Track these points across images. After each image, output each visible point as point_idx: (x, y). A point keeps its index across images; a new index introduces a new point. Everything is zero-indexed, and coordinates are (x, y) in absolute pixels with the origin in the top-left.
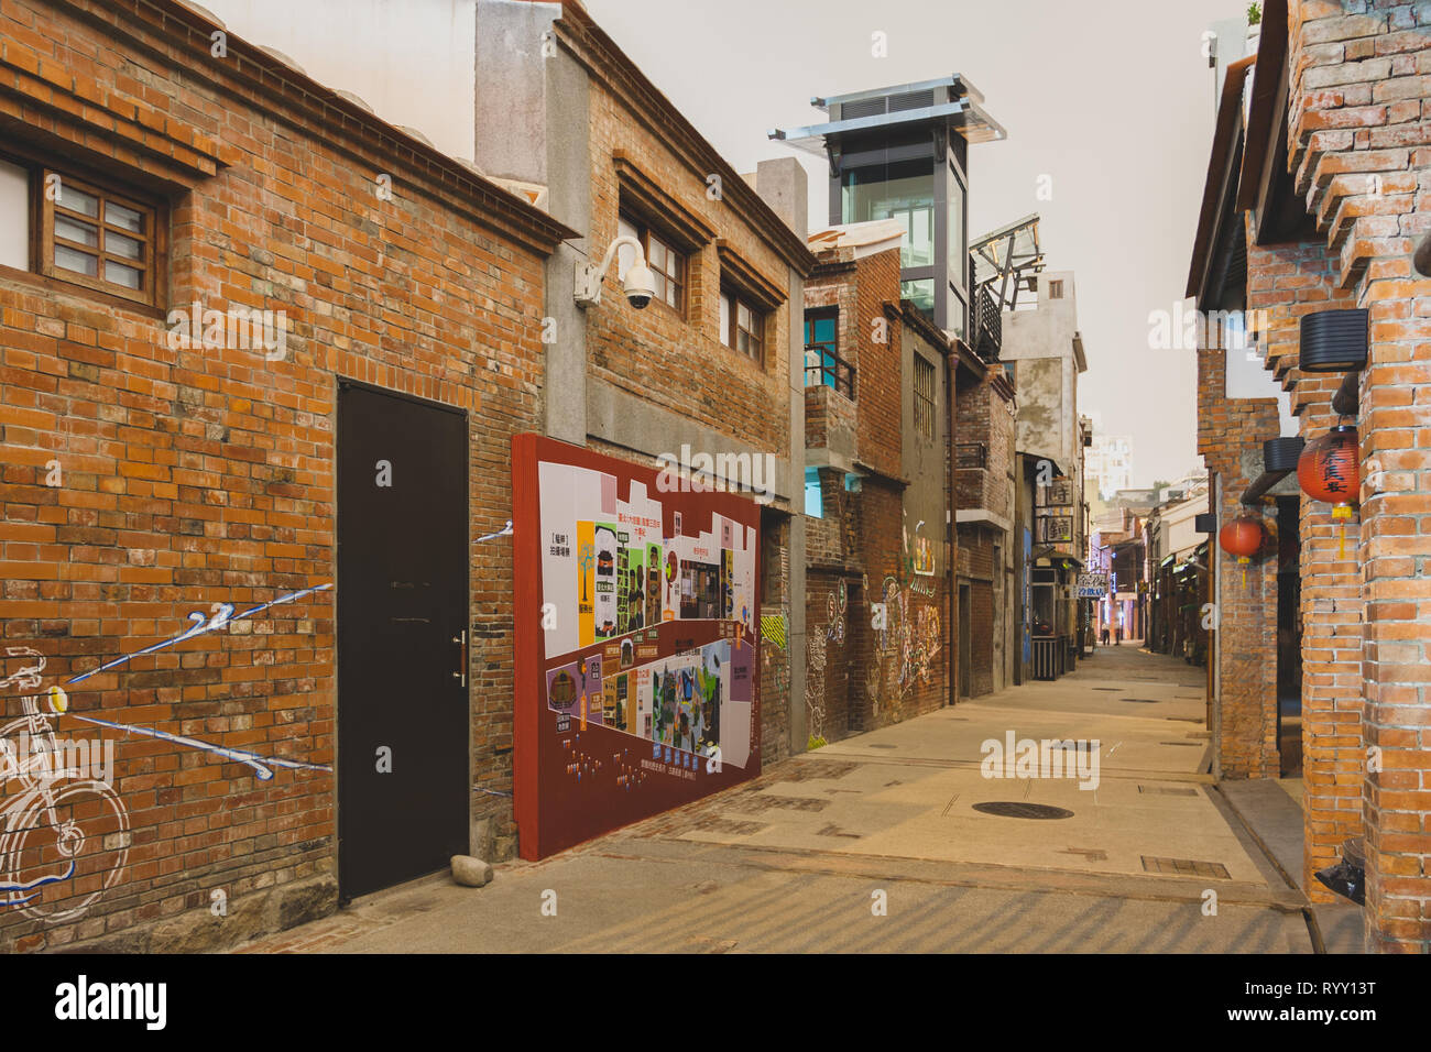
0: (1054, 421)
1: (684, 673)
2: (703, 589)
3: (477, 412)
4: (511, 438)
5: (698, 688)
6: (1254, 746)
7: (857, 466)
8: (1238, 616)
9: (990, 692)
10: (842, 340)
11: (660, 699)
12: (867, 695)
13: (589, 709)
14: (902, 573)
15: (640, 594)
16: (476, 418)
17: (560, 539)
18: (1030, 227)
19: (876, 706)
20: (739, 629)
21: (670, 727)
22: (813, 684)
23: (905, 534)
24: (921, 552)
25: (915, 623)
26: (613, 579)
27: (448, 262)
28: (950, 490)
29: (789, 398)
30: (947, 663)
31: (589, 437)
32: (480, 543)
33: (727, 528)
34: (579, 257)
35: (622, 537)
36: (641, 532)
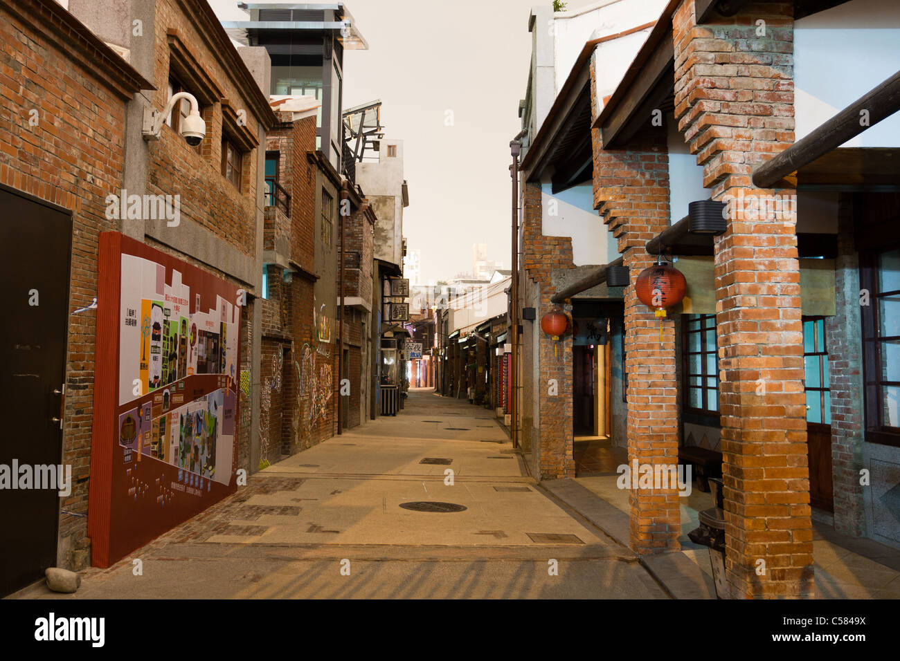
0: (390, 239)
1: (198, 414)
2: (210, 351)
3: (79, 214)
4: (99, 235)
5: (205, 426)
6: (560, 457)
7: (292, 265)
8: (550, 373)
9: (358, 425)
10: (282, 175)
11: (183, 434)
12: (292, 429)
13: (142, 445)
14: (313, 340)
15: (175, 355)
16: (78, 219)
17: (131, 313)
18: (376, 109)
19: (297, 436)
20: (228, 381)
21: (188, 456)
22: (263, 420)
23: (314, 313)
24: (323, 326)
25: (319, 377)
26: (160, 344)
27: (66, 97)
28: (340, 283)
29: (256, 214)
30: (336, 405)
31: (146, 236)
32: (76, 314)
33: (224, 307)
34: (147, 104)
35: (166, 312)
36: (177, 308)
